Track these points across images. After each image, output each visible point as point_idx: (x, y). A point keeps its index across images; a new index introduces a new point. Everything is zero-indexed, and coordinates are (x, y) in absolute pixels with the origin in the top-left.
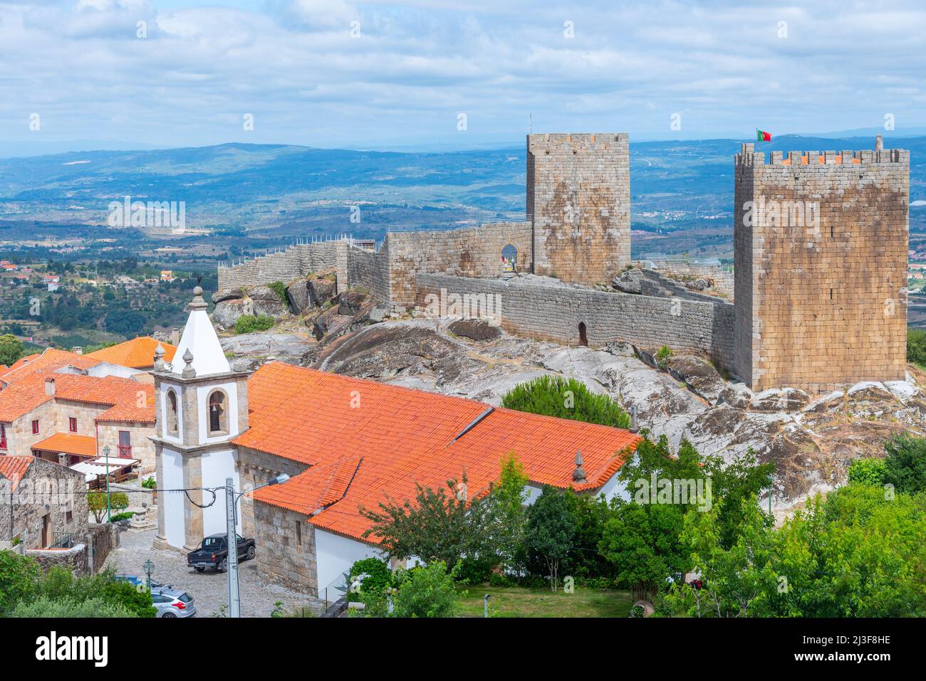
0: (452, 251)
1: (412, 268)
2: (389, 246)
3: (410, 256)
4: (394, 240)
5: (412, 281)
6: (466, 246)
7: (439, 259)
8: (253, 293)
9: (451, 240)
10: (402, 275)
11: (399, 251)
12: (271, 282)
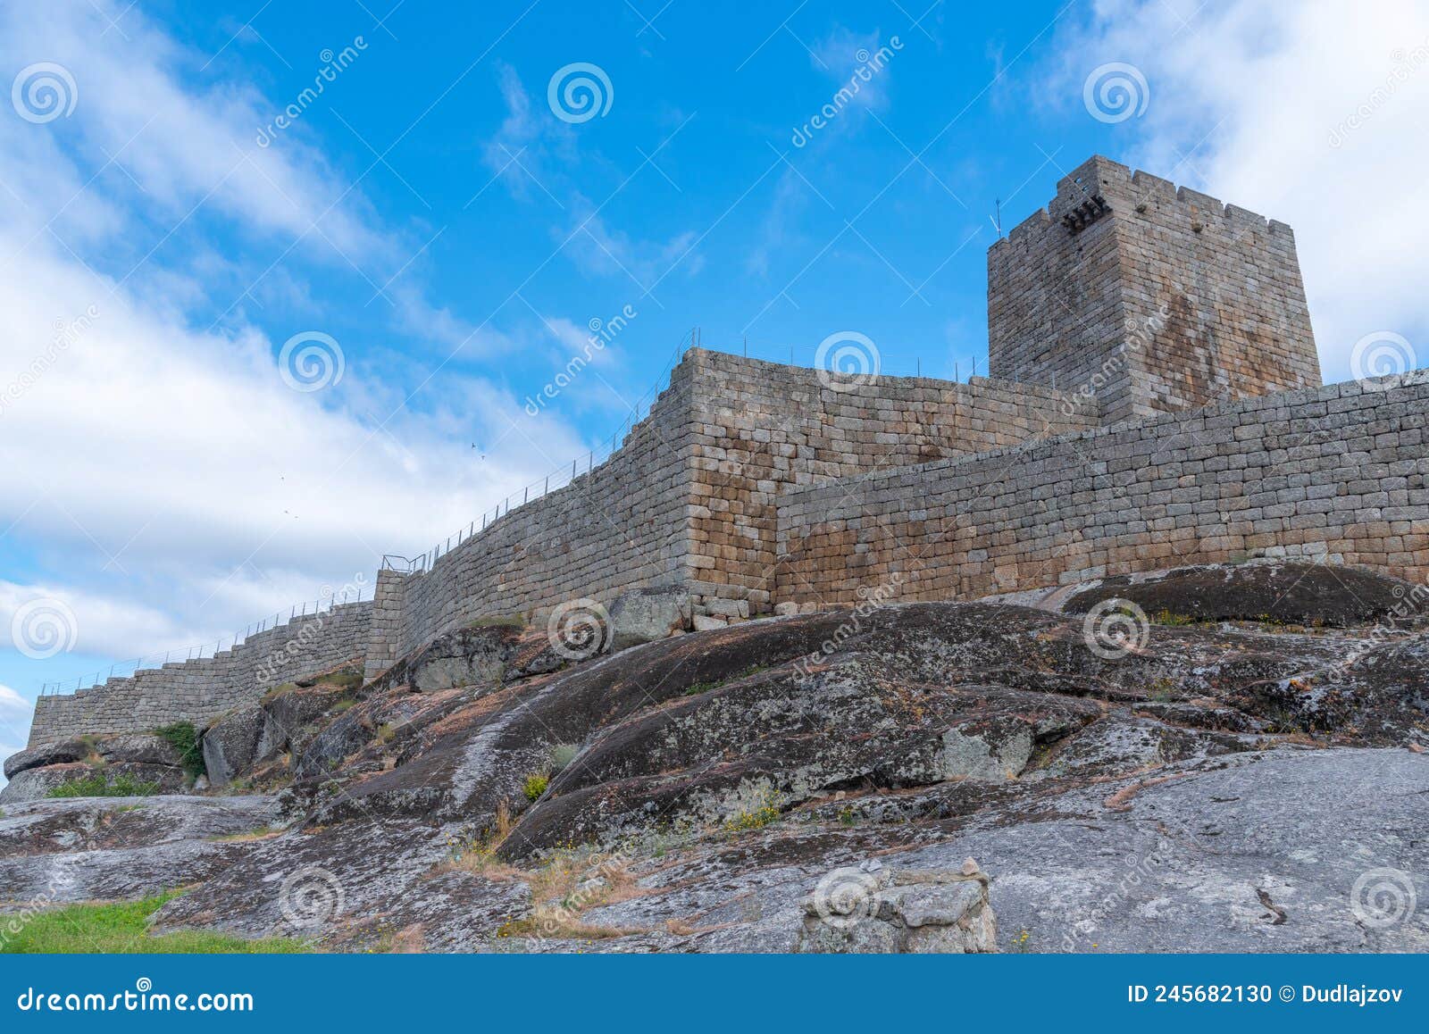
0: (892, 438)
1: (767, 476)
2: (696, 389)
3: (760, 435)
4: (711, 373)
5: (765, 518)
6: (934, 431)
7: (853, 459)
8: (111, 747)
9: (888, 403)
10: (731, 493)
11: (727, 413)
12: (164, 725)
